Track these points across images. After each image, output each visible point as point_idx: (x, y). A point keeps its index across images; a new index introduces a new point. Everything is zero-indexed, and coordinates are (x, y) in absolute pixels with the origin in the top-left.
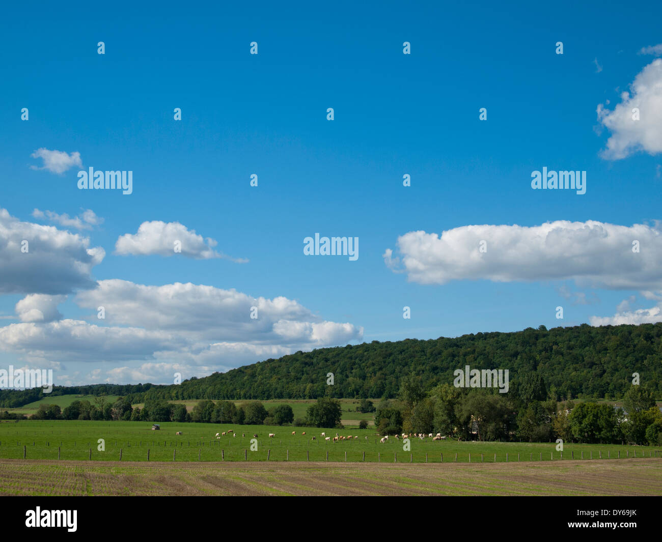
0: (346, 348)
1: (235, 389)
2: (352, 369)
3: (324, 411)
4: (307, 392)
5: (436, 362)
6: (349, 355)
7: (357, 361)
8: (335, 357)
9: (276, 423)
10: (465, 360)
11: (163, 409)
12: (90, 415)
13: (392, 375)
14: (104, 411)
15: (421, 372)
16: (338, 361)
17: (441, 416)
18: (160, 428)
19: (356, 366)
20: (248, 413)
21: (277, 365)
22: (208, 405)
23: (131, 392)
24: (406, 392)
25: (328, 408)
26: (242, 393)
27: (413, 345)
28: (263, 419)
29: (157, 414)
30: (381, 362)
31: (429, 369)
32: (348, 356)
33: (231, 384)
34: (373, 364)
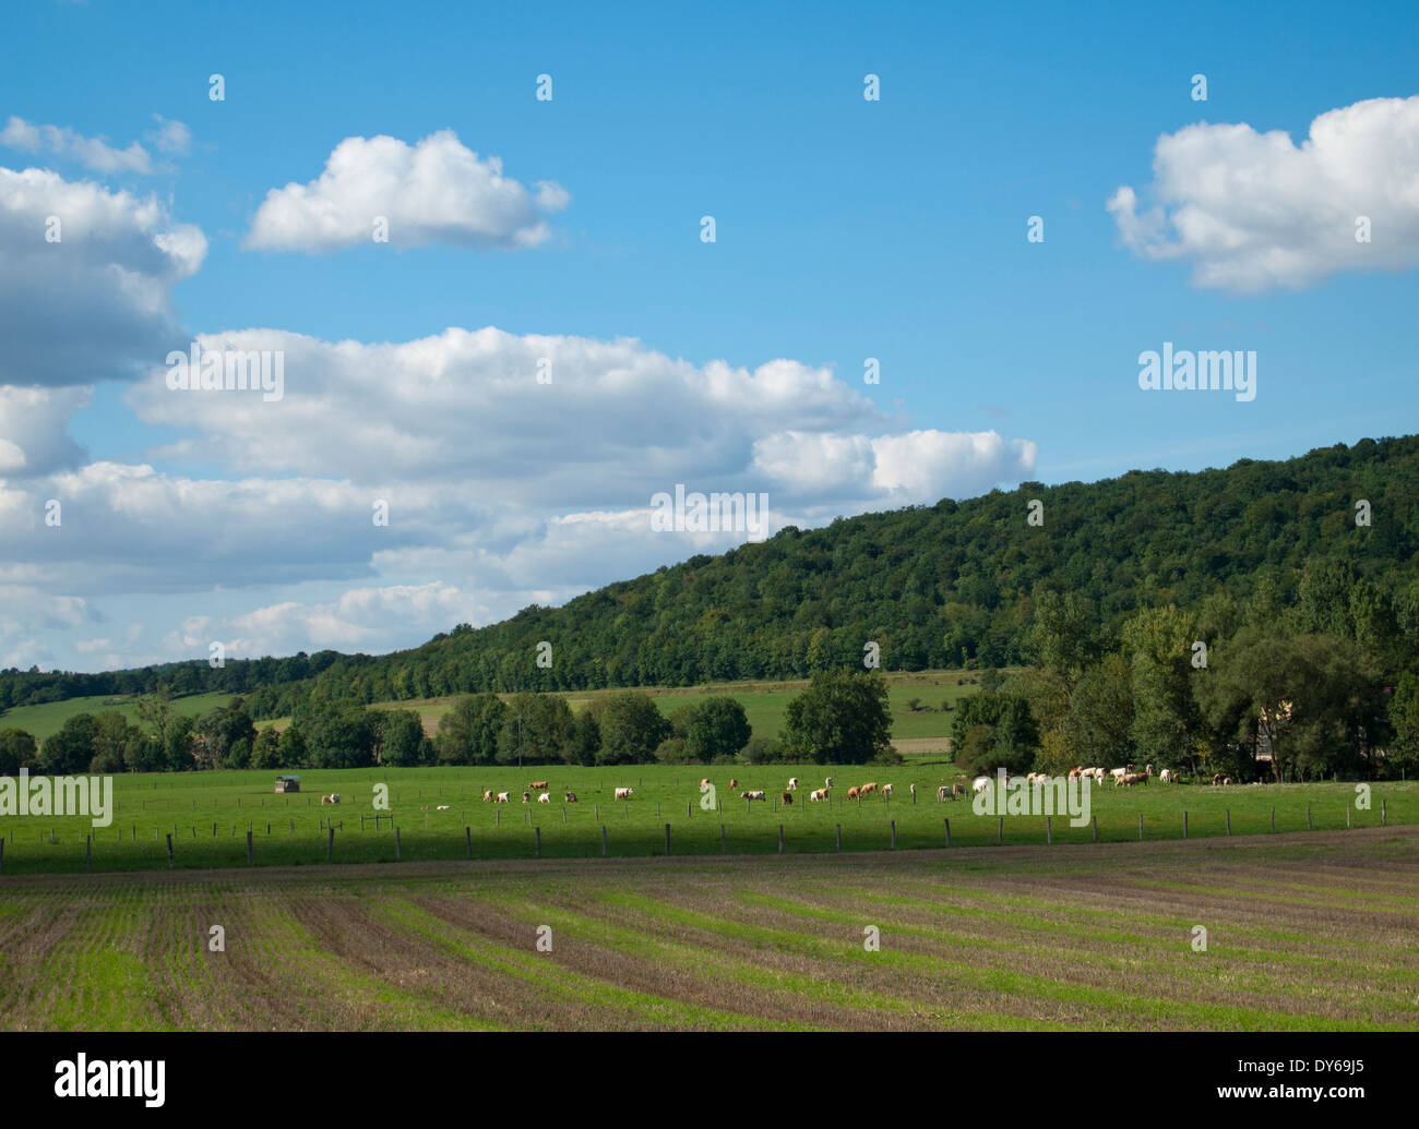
0: (936, 510)
1: (588, 657)
2: (955, 575)
3: (834, 712)
4: (812, 656)
5: (1224, 540)
6: (947, 532)
7: (971, 549)
8: (903, 538)
9: (692, 757)
10: (1318, 529)
11: (350, 727)
12: (125, 756)
13: (1082, 590)
14: (167, 743)
15: (1174, 576)
16: (911, 553)
17: (1153, 711)
18: (302, 787)
19: (967, 566)
20: (610, 729)
21: (716, 574)
22: (484, 710)
23: (277, 681)
24: (1049, 638)
25: (849, 703)
26: (610, 668)
27: (1150, 491)
28: (653, 744)
29: (332, 745)
30: (1047, 550)
31: (1201, 566)
32: (940, 536)
33: (575, 640)
34: (1022, 558)
